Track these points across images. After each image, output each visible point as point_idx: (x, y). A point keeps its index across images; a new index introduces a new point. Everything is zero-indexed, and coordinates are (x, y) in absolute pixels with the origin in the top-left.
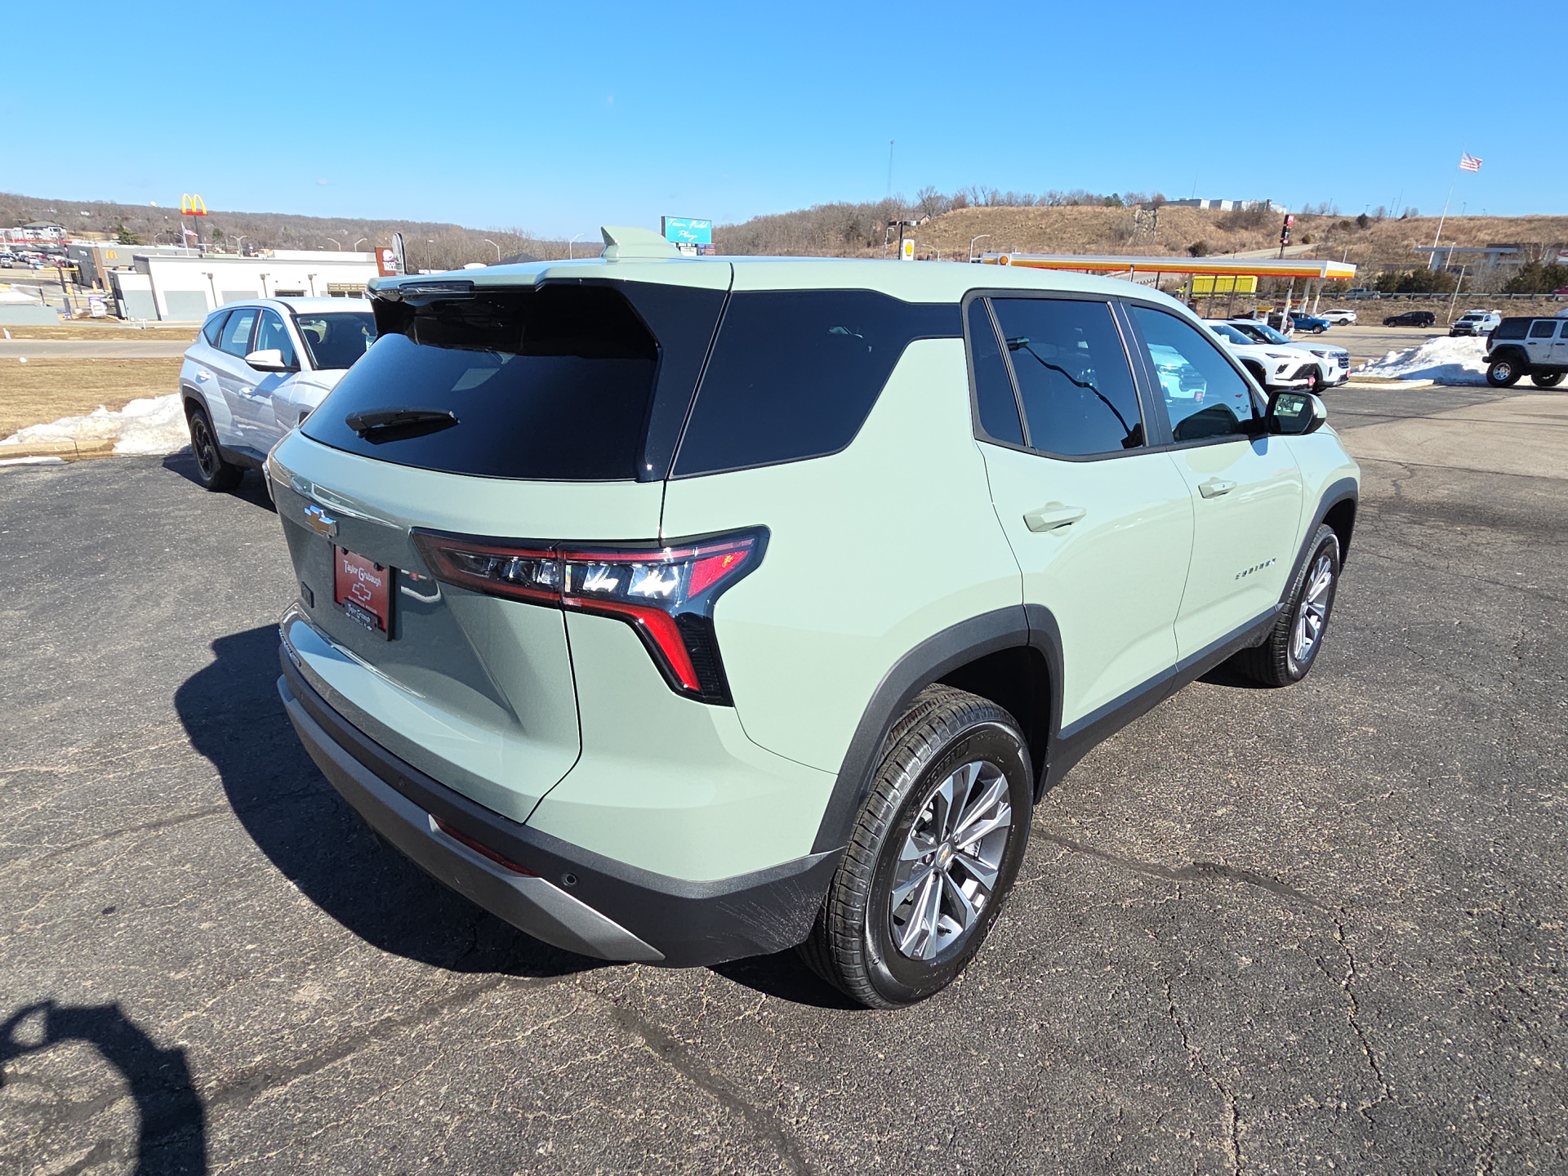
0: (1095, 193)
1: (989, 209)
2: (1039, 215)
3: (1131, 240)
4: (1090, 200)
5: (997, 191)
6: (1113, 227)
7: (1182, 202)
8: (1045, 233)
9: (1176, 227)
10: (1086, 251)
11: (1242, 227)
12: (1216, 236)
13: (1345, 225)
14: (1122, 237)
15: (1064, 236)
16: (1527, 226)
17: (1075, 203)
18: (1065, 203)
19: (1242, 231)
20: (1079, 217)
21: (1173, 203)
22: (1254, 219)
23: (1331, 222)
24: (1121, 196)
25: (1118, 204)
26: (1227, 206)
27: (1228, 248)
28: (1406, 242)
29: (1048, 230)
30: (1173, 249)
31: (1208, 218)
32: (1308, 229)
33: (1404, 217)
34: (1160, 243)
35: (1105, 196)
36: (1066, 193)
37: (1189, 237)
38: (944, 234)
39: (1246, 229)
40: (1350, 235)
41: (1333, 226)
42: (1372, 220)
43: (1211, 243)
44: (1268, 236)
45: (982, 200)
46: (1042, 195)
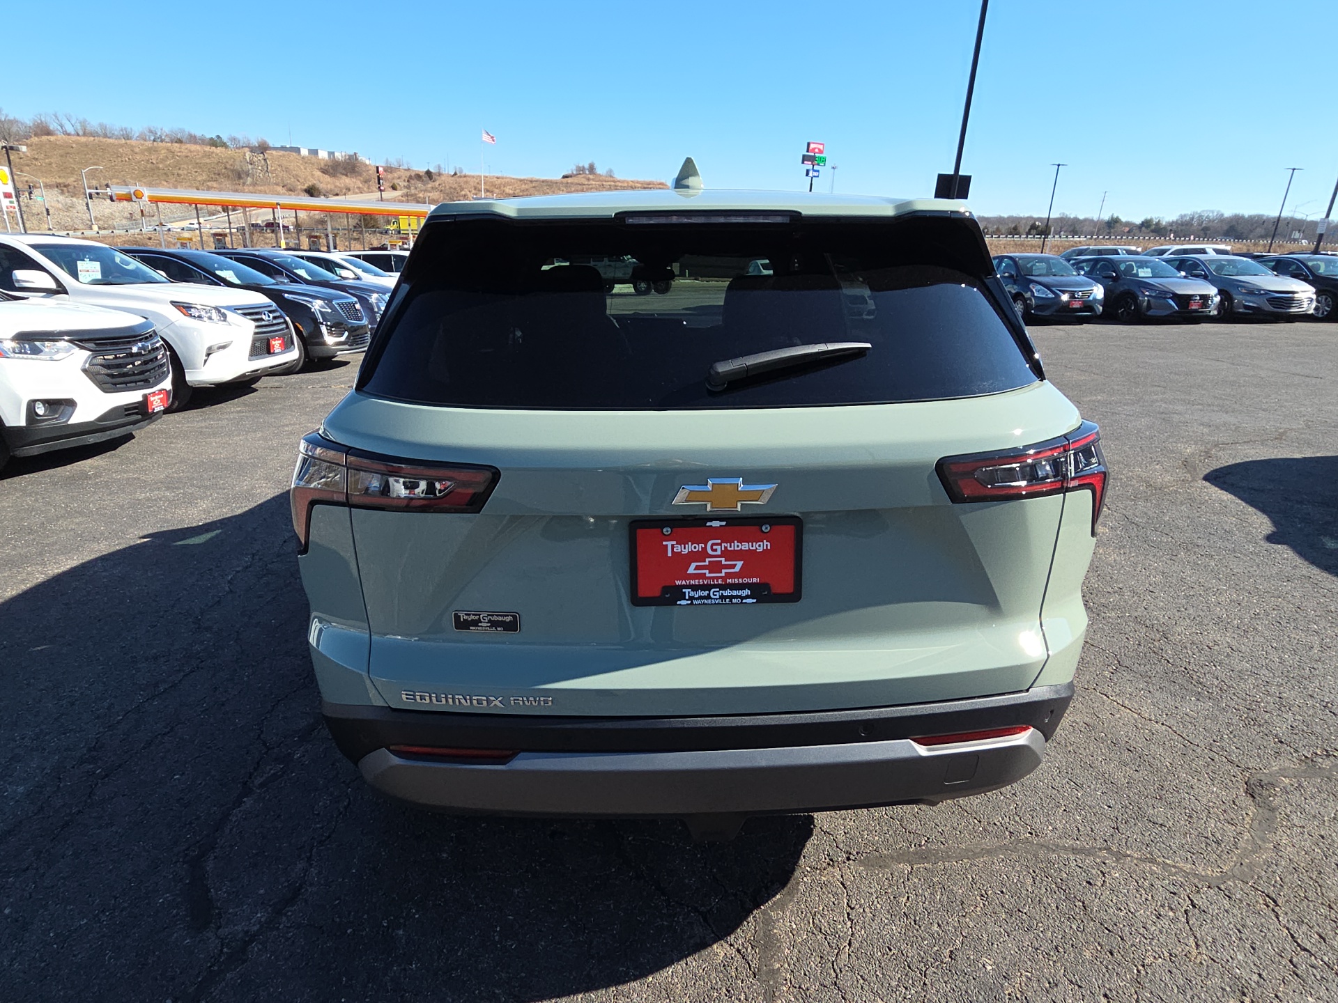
0: (198, 133)
1: (83, 139)
2: (146, 150)
3: (249, 180)
4: (193, 139)
5: (85, 121)
6: (228, 166)
7: (283, 148)
8: (158, 168)
9: (287, 170)
10: (209, 188)
11: (343, 174)
12: (324, 182)
13: (418, 177)
14: (240, 177)
15: (180, 172)
16: (531, 185)
17: (180, 141)
18: (167, 139)
19: (344, 177)
20: (189, 154)
21: (275, 149)
22: (350, 167)
23: (408, 174)
24: (225, 139)
25: (224, 145)
26: (323, 155)
27: (337, 191)
28: (463, 193)
29: (161, 166)
30: (291, 190)
31: (313, 164)
32: (393, 179)
33: (455, 174)
34: (277, 184)
35: (208, 136)
36: (167, 130)
37: (302, 180)
38: (34, 162)
39: (346, 175)
40: (424, 185)
41: (410, 177)
42: (435, 174)
43: (321, 186)
44: (366, 182)
45: (70, 129)
46: (141, 130)
